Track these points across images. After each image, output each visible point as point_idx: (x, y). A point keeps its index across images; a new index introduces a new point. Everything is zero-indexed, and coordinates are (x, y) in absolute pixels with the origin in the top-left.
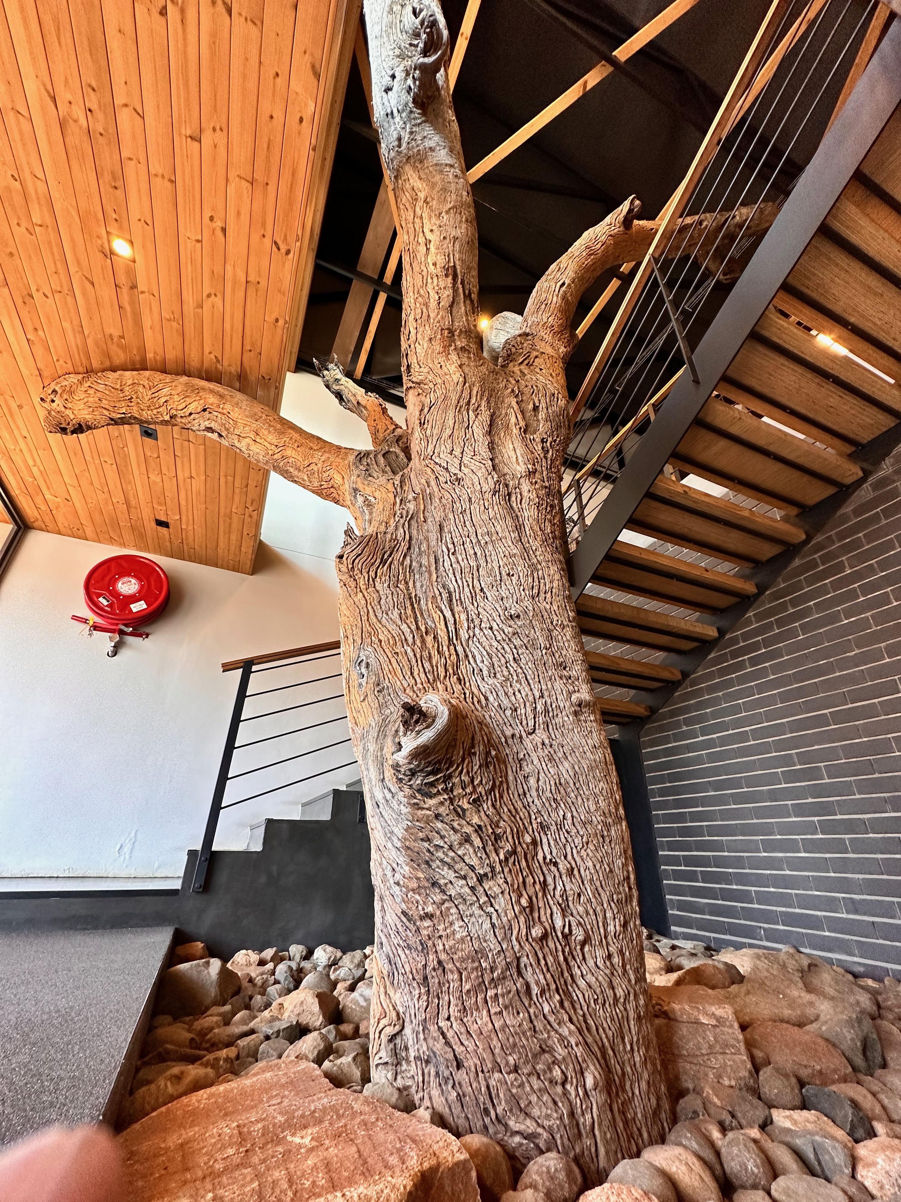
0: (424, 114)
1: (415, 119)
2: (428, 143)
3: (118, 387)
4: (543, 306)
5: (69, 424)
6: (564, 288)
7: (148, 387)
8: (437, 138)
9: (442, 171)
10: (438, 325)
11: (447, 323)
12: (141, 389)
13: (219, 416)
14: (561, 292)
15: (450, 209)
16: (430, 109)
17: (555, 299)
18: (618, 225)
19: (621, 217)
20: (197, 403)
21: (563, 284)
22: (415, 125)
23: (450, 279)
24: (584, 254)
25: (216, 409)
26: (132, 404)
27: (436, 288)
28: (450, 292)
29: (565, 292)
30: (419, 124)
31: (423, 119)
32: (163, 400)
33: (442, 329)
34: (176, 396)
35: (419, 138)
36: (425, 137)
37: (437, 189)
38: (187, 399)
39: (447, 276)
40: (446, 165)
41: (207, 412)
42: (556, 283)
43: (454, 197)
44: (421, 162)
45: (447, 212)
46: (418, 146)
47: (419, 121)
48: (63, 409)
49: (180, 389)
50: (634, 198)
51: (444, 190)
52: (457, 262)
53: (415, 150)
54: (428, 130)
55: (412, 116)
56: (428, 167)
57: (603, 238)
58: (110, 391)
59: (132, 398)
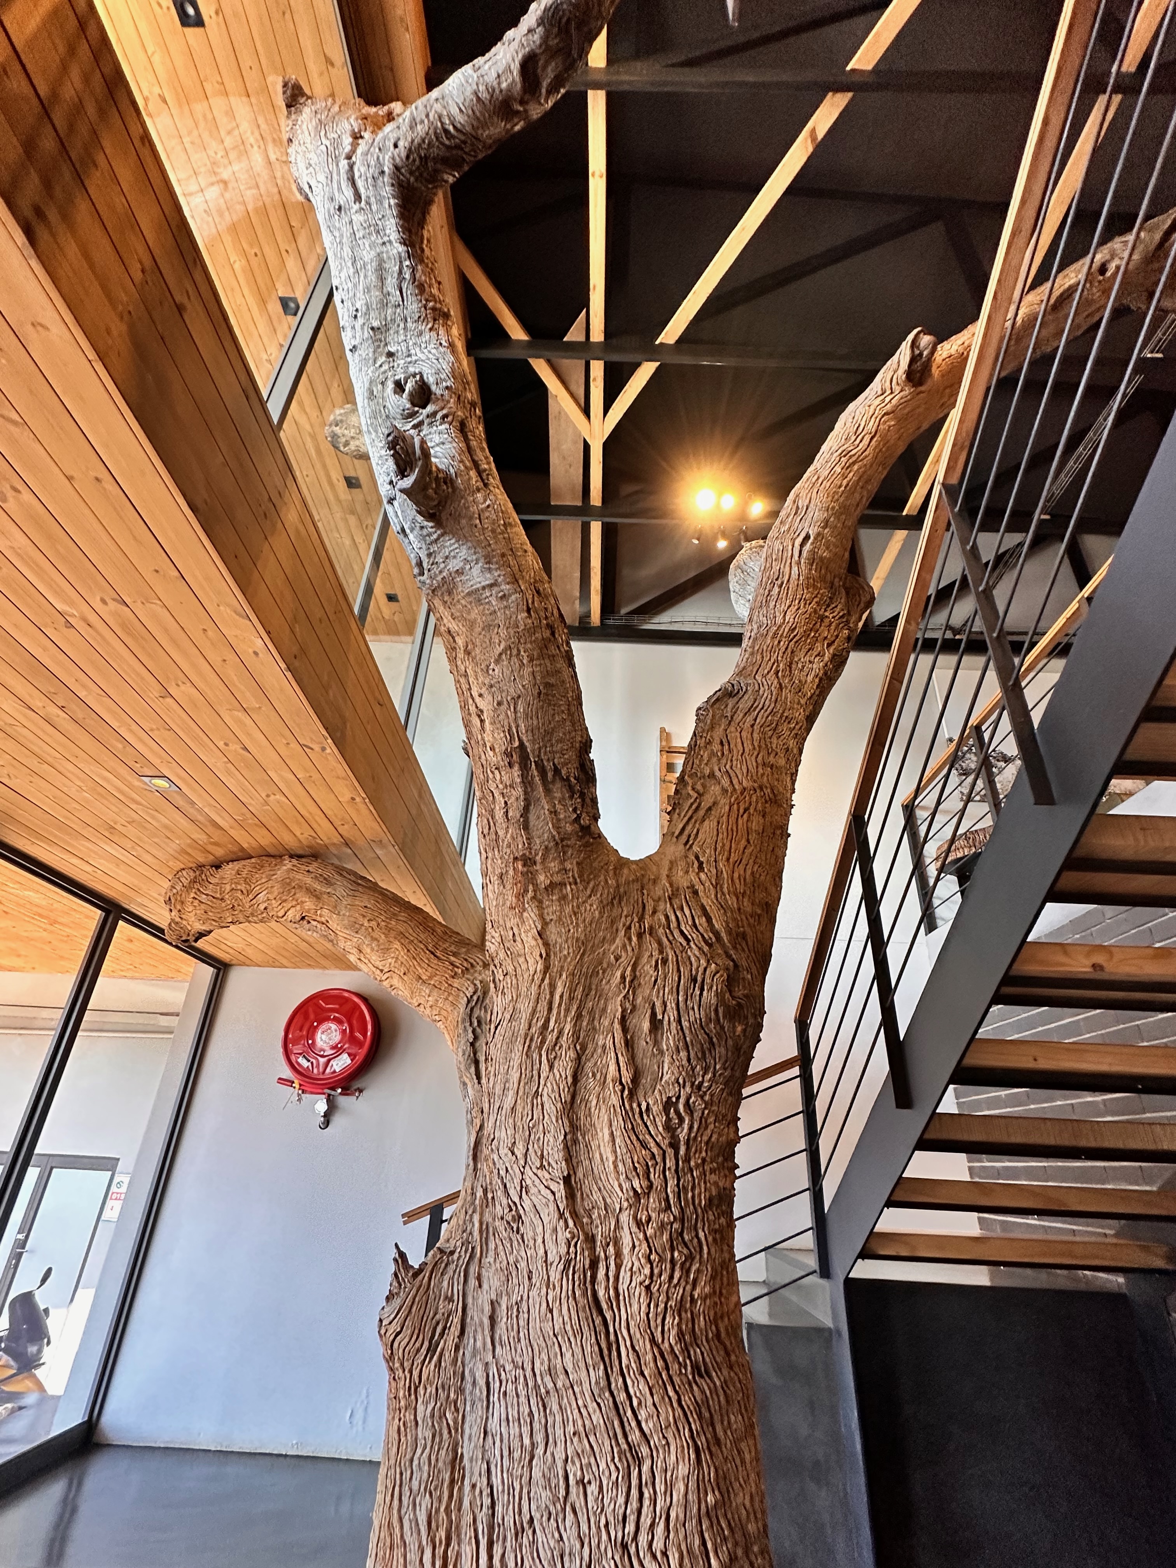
0: (439, 524)
1: (429, 535)
2: (454, 565)
3: (218, 896)
4: (776, 589)
5: (189, 935)
6: (808, 547)
7: (245, 892)
8: (464, 553)
9: (479, 601)
10: (508, 851)
11: (520, 848)
12: (239, 894)
13: (319, 926)
14: (805, 554)
15: (501, 654)
16: (444, 516)
17: (795, 569)
18: (897, 389)
19: (901, 373)
20: (293, 910)
21: (807, 537)
22: (431, 543)
23: (516, 771)
24: (838, 469)
25: (314, 917)
26: (236, 912)
27: (501, 786)
28: (519, 791)
29: (812, 552)
30: (436, 540)
31: (439, 532)
32: (262, 907)
33: (516, 859)
34: (274, 901)
35: (439, 559)
36: (447, 557)
37: (478, 630)
38: (284, 904)
39: (511, 765)
40: (484, 588)
41: (305, 922)
42: (793, 540)
43: (503, 632)
44: (450, 593)
45: (497, 661)
46: (441, 572)
47: (435, 536)
48: (179, 920)
49: (276, 891)
50: (919, 333)
51: (488, 627)
52: (524, 739)
53: (439, 578)
54: (450, 544)
55: (425, 532)
56: (458, 601)
57: (872, 426)
58: (211, 901)
59: (234, 906)
